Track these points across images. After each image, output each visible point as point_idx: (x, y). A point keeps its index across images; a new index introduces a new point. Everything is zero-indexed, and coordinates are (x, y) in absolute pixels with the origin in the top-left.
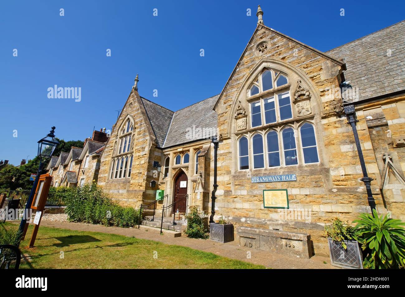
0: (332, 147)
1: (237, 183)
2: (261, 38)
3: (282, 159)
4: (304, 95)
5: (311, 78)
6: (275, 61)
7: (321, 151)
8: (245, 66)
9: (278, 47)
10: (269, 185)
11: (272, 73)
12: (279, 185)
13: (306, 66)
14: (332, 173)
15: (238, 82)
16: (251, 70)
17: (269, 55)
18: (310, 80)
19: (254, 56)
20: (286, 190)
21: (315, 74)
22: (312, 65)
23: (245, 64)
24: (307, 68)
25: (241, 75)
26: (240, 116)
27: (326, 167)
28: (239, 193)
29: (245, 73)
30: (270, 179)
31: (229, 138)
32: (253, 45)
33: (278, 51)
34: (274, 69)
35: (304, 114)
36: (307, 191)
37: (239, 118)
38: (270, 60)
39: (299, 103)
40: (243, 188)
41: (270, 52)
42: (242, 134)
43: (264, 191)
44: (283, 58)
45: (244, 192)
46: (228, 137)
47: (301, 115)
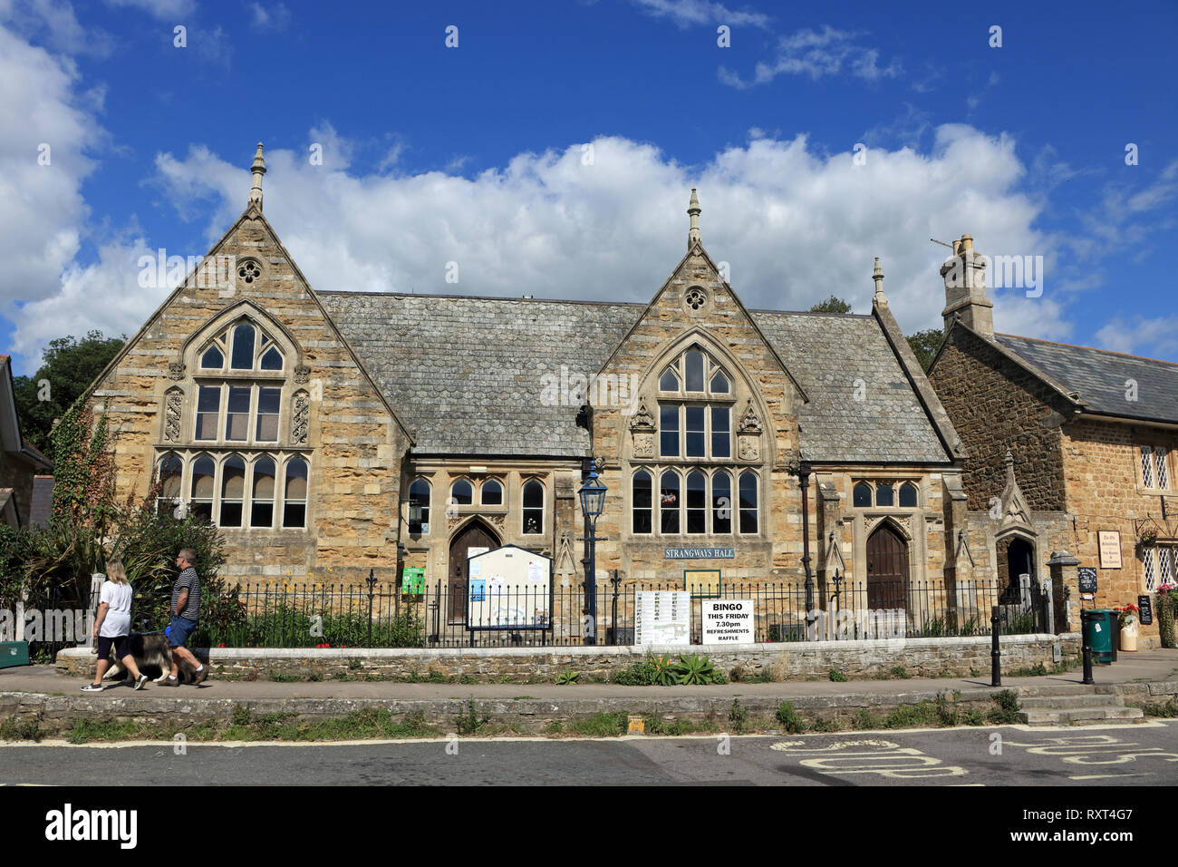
0: (778, 515)
1: (636, 558)
2: (697, 276)
3: (709, 523)
4: (755, 426)
5: (769, 402)
6: (718, 343)
7: (764, 519)
8: (661, 323)
9: (726, 316)
10: (694, 563)
11: (706, 360)
12: (709, 564)
13: (764, 379)
14: (776, 550)
15: (643, 353)
16: (674, 338)
17: (709, 325)
18: (767, 405)
19: (680, 310)
20: (719, 571)
21: (774, 399)
22: (773, 381)
23: (662, 317)
24: (764, 382)
25: (652, 339)
26: (643, 427)
27: (769, 541)
28: (640, 575)
29: (659, 339)
30: (697, 553)
31: (619, 469)
32: (679, 282)
33: (725, 325)
34: (711, 356)
35: (751, 457)
36: (745, 573)
37: (640, 431)
38: (709, 336)
39: (744, 437)
40: (647, 566)
41: (711, 318)
42: (643, 465)
43: (685, 571)
44: (732, 345)
45: (651, 574)
46: (618, 466)
47: (746, 457)
